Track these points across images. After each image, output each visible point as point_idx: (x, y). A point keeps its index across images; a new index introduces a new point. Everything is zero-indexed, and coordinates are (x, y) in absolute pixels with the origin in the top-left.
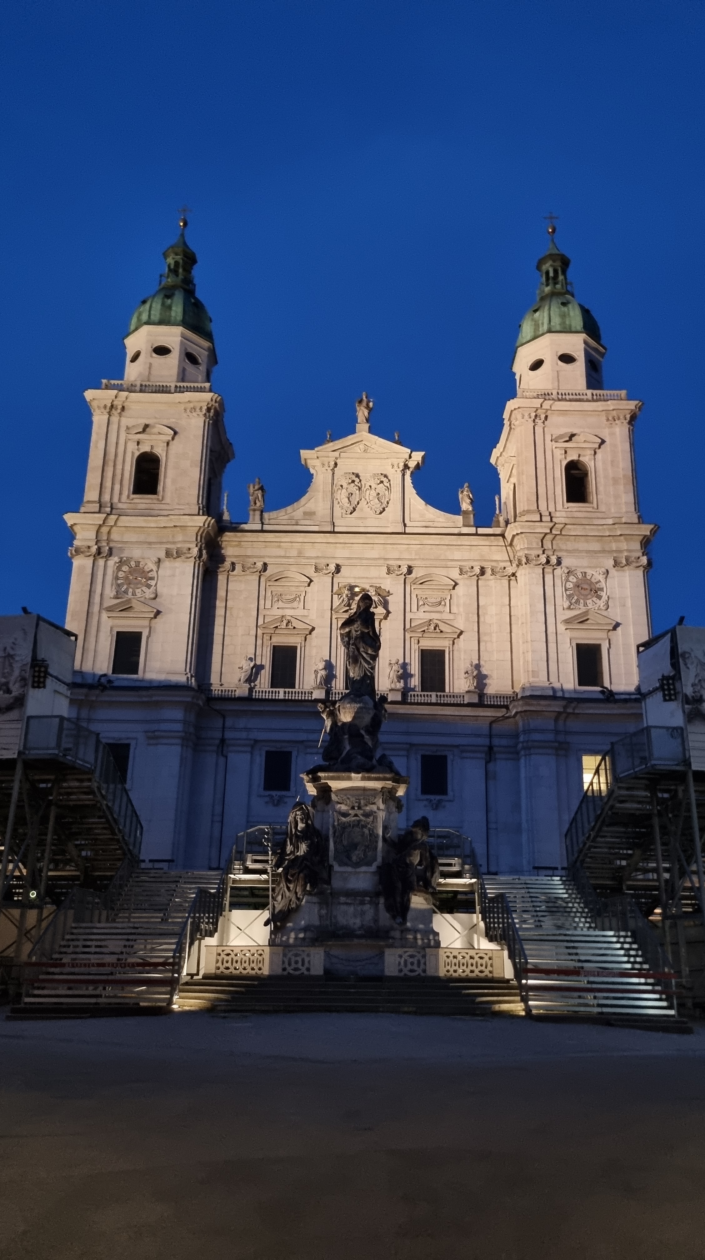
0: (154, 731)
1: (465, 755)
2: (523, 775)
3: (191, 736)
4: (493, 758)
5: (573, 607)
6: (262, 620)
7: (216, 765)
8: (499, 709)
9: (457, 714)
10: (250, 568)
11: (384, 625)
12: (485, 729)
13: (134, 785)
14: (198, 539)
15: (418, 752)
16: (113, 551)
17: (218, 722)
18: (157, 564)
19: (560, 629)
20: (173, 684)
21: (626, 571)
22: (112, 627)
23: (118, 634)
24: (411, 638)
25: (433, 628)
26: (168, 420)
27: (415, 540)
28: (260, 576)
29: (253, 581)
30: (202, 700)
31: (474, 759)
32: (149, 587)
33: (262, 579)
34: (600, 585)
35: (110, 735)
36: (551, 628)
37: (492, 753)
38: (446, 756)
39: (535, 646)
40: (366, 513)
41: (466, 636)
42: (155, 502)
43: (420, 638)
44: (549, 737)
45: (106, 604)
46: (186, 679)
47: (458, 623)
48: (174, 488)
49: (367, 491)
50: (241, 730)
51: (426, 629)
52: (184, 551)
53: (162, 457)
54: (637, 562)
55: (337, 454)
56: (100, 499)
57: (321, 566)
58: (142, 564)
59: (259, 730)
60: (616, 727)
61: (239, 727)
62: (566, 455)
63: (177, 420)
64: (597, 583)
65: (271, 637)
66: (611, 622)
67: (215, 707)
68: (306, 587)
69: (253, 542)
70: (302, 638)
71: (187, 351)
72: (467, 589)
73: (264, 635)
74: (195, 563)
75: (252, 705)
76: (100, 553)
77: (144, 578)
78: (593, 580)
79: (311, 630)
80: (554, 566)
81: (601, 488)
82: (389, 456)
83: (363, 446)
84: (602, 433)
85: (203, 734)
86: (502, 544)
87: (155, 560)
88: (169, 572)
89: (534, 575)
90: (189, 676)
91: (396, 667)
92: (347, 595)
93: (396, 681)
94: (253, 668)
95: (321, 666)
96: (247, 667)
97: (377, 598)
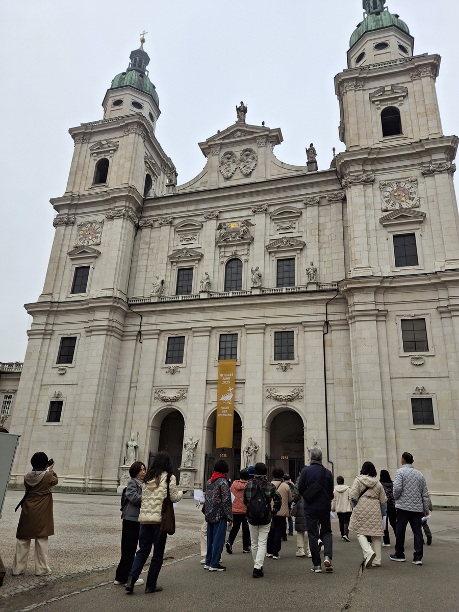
0: (90, 327)
1: (307, 329)
3: (114, 328)
4: (329, 330)
5: (389, 209)
6: (171, 253)
7: (135, 348)
8: (331, 293)
9: (299, 299)
10: (164, 221)
11: (251, 248)
12: (322, 309)
13: (77, 364)
14: (127, 205)
15: (272, 330)
16: (77, 219)
17: (138, 321)
18: (102, 223)
19: (380, 227)
20: (104, 295)
21: (434, 176)
22: (73, 265)
23: (77, 269)
24: (270, 253)
25: (285, 243)
26: (115, 138)
27: (272, 185)
28: (171, 226)
29: (166, 230)
30: (123, 305)
31: (314, 332)
32: (97, 238)
33: (173, 228)
34: (413, 190)
35: (65, 332)
36: (372, 227)
37: (329, 326)
38: (293, 331)
39: (358, 241)
40: (240, 175)
41: (308, 246)
42: (104, 187)
43: (275, 252)
44: (372, 307)
45: (69, 251)
46: (112, 292)
47: (304, 239)
48: (116, 176)
49: (241, 161)
50: (152, 324)
51: (280, 244)
52: (117, 212)
53: (110, 160)
54: (442, 167)
55: (221, 141)
56: (73, 190)
57: (209, 214)
58: (94, 224)
59: (163, 324)
60: (429, 295)
61: (151, 322)
62: (382, 105)
63: (120, 137)
64: (409, 189)
65: (177, 263)
66: (423, 215)
67: (135, 310)
68: (200, 229)
69: (166, 205)
70: (197, 262)
71: (133, 101)
72: (310, 213)
73: (172, 262)
74: (124, 219)
75: (158, 307)
76: (70, 221)
77: (95, 233)
78: (406, 187)
79: (202, 256)
80: (373, 181)
81: (410, 123)
82: (255, 135)
83: (239, 133)
84: (409, 86)
85: (129, 329)
86: (335, 177)
87: (100, 220)
88: (109, 227)
89: (356, 190)
90: (115, 290)
91: (256, 272)
92: (225, 229)
93: (257, 280)
94: (163, 282)
95: (205, 277)
96: (159, 281)
97: (244, 228)
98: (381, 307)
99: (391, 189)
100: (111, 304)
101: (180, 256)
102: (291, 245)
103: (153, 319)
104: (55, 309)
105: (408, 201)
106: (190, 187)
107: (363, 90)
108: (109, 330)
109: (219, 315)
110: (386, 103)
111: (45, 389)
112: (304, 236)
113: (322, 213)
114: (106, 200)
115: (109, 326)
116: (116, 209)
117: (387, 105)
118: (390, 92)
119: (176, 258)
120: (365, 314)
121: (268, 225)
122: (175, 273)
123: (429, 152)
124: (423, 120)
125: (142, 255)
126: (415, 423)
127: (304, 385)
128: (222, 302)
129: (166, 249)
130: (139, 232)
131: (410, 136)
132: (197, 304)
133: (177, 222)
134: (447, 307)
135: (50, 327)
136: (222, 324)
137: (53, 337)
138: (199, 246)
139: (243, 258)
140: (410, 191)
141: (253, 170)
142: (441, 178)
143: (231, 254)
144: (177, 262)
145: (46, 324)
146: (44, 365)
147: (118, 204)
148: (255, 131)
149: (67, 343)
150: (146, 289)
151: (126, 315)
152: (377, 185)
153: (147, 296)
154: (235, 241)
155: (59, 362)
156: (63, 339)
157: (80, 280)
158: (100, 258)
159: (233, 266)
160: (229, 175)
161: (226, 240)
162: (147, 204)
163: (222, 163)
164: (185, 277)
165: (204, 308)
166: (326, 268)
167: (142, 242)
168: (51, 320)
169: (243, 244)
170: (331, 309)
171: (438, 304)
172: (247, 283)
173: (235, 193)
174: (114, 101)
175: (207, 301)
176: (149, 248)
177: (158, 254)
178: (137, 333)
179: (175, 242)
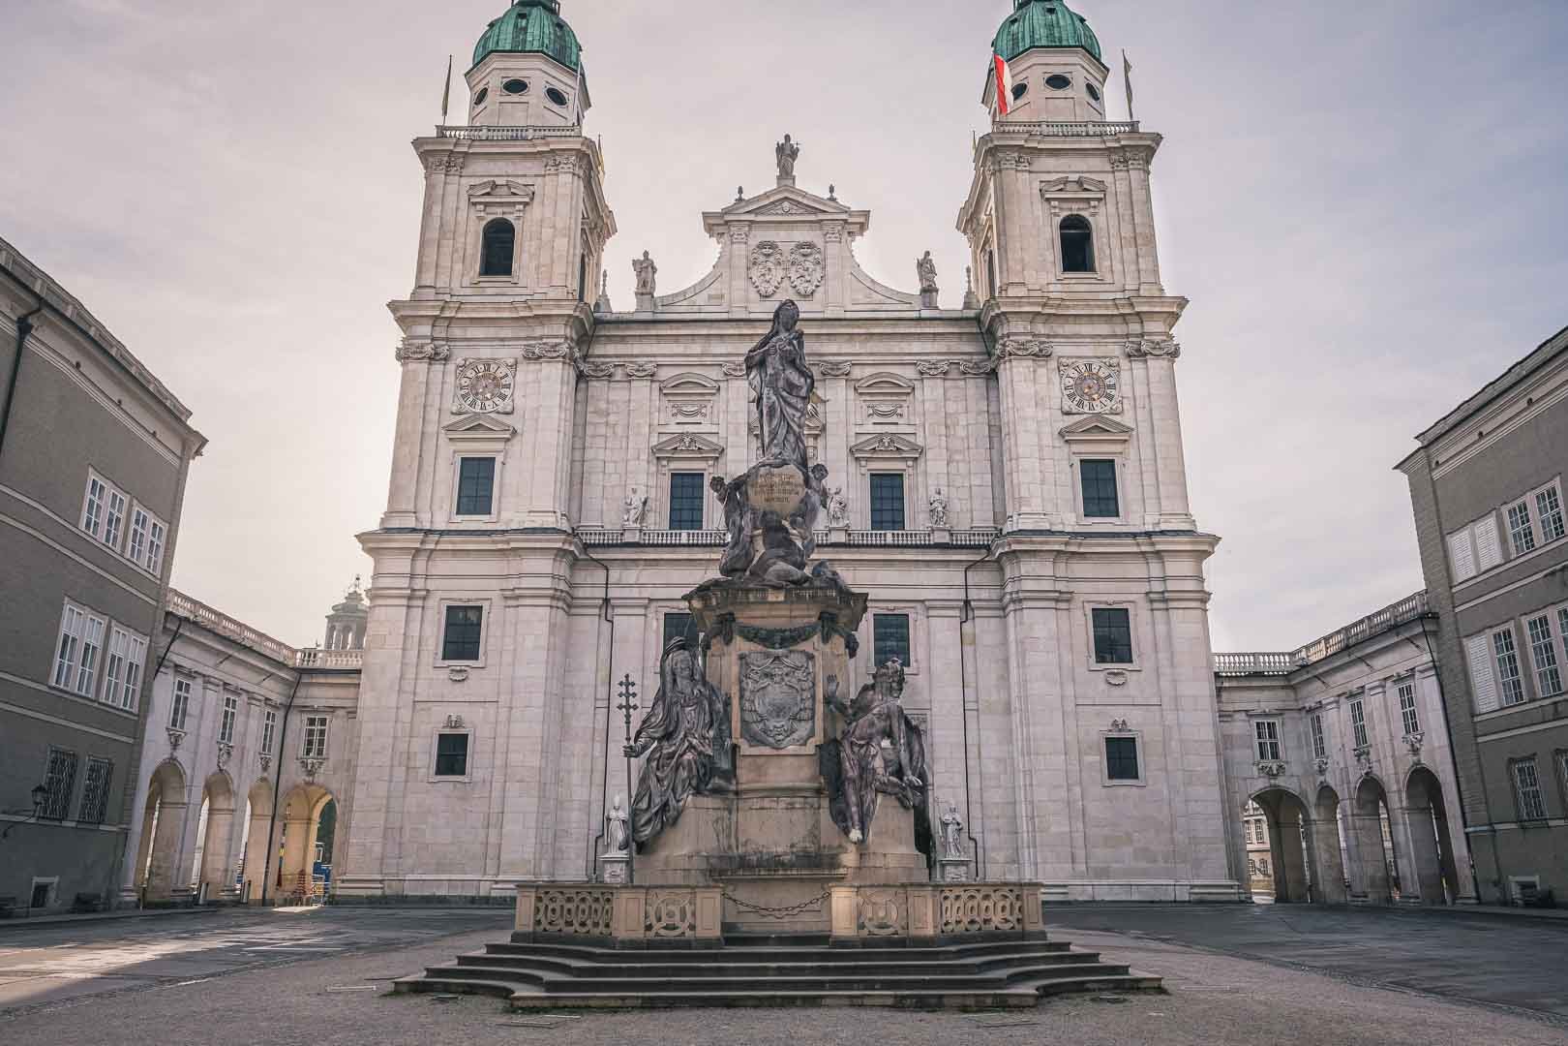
0: (513, 590)
1: (932, 613)
2: (1012, 637)
3: (562, 592)
4: (971, 617)
5: (1074, 411)
6: (654, 441)
7: (599, 632)
8: (976, 551)
9: (921, 557)
10: (638, 370)
11: (820, 444)
12: (958, 577)
13: (489, 662)
15: (869, 610)
16: (456, 351)
17: (599, 576)
18: (513, 366)
19: (1059, 443)
20: (538, 526)
21: (1145, 361)
22: (455, 452)
23: (465, 461)
24: (857, 460)
25: (886, 444)
26: (525, 176)
28: (652, 381)
29: (642, 389)
31: (945, 620)
32: (503, 397)
33: (656, 385)
34: (1111, 381)
35: (455, 595)
36: (1047, 441)
37: (970, 610)
38: (908, 615)
39: (1024, 464)
41: (930, 455)
42: (509, 285)
43: (868, 459)
44: (1046, 585)
45: (444, 421)
46: (551, 518)
47: (920, 442)
48: (533, 265)
50: (630, 586)
51: (876, 445)
52: (548, 348)
53: (517, 225)
54: (1161, 348)
55: (751, 217)
56: (435, 283)
57: (733, 367)
58: (494, 367)
59: (655, 586)
60: (1137, 569)
61: (628, 582)
62: (1061, 209)
63: (536, 176)
64: (1106, 378)
65: (668, 461)
66: (1127, 430)
67: (594, 556)
68: (714, 394)
69: (643, 336)
70: (711, 463)
71: (548, 86)
72: (931, 392)
73: (658, 461)
74: (564, 363)
75: (642, 553)
76: (437, 354)
77: (497, 386)
78: (1101, 374)
79: (723, 451)
80: (1049, 356)
81: (1108, 252)
82: (821, 217)
83: (786, 204)
84: (1108, 179)
85: (580, 593)
86: (975, 330)
87: (511, 361)
88: (530, 376)
89: (1020, 368)
90: (558, 515)
91: (837, 497)
93: (839, 514)
94: (645, 503)
96: (637, 502)
97: (809, 406)
98: (1061, 586)
100: (559, 545)
101: (676, 449)
102: (898, 448)
103: (631, 575)
104: (431, 546)
105: (1103, 399)
106: (685, 303)
107: (1030, 172)
108: (554, 598)
110: (1069, 207)
111: (423, 710)
112: (920, 434)
113: (949, 394)
114: (523, 319)
115: (556, 590)
116: (544, 341)
117: (1071, 209)
118: (1074, 187)
119: (668, 452)
120: (1039, 596)
121: (851, 403)
122: (667, 481)
123: (1141, 317)
124: (1129, 253)
125: (593, 437)
126: (1111, 777)
127: (928, 712)
129: (645, 431)
130: (582, 385)
131: (1107, 279)
133: (664, 374)
134: (1163, 593)
135: (420, 584)
137: (428, 605)
138: (714, 429)
140: (1107, 382)
141: (817, 286)
142: (1156, 367)
144: (669, 459)
145: (413, 577)
146: (414, 661)
147: (548, 331)
148: (822, 207)
149: (461, 617)
150: (605, 510)
151: (575, 563)
152: (1053, 364)
155: (448, 656)
156: (450, 608)
157: (475, 486)
158: (515, 441)
160: (771, 290)
162: (600, 329)
163: (754, 263)
164: (688, 494)
166: (960, 499)
167: (590, 409)
168: (421, 566)
170: (974, 577)
171: (1145, 587)
174: (505, 80)
176: (607, 424)
177: (628, 437)
178: (601, 602)
179: (662, 415)
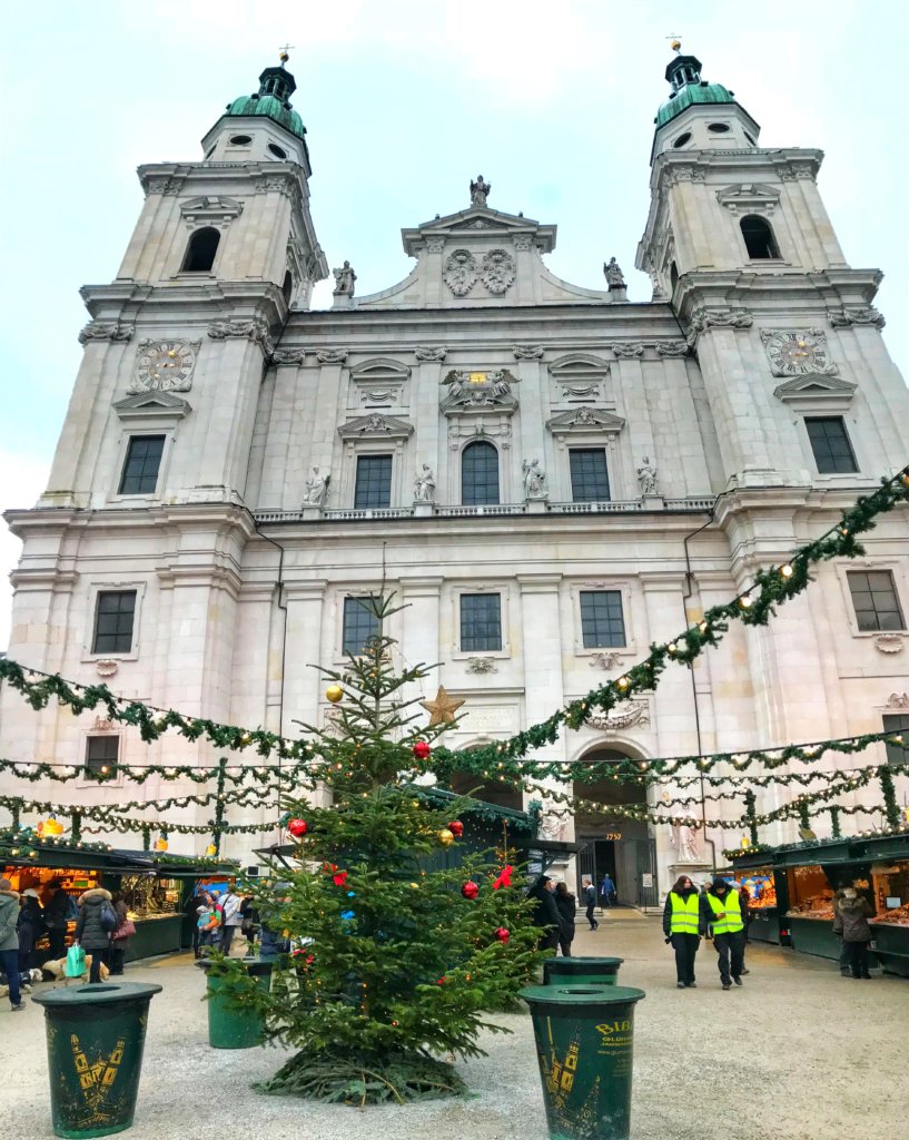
0: (170, 569)
1: (648, 587)
3: (228, 573)
4: (694, 590)
5: (786, 373)
6: (342, 422)
7: (271, 621)
8: (698, 517)
9: (632, 527)
10: (329, 357)
11: (514, 421)
12: (677, 549)
13: (141, 655)
14: (258, 315)
15: (575, 587)
16: (139, 333)
17: (274, 557)
18: (197, 345)
19: (776, 402)
20: (202, 500)
21: (851, 329)
22: (124, 430)
23: (134, 439)
24: (554, 435)
25: (585, 418)
27: (551, 315)
28: (343, 368)
29: (332, 373)
30: (246, 521)
31: (665, 595)
32: (182, 376)
33: (347, 372)
34: (820, 349)
35: (107, 579)
36: (762, 400)
37: (692, 582)
38: (619, 592)
39: (742, 422)
40: (485, 293)
41: (632, 427)
42: (208, 278)
43: (566, 435)
45: (117, 400)
46: (221, 493)
47: (620, 414)
48: (233, 262)
49: (485, 269)
50: (307, 568)
51: (574, 420)
52: (235, 327)
53: (223, 232)
54: (864, 317)
55: (448, 232)
56: (134, 275)
57: (426, 351)
58: (177, 346)
59: (333, 567)
61: (304, 563)
62: (739, 211)
63: (247, 195)
64: (812, 347)
65: (355, 443)
66: (849, 388)
67: (268, 536)
68: (405, 379)
69: (334, 326)
70: (400, 443)
71: (270, 143)
72: (627, 371)
73: (345, 441)
74: (250, 341)
75: (322, 530)
76: (121, 335)
77: (177, 365)
78: (806, 343)
79: (412, 431)
80: (749, 326)
81: (791, 243)
82: (509, 230)
83: (479, 222)
84: (779, 187)
85: (251, 577)
86: (670, 315)
87: (194, 341)
88: (213, 354)
89: (722, 338)
90: (228, 490)
91: (534, 469)
92: (461, 382)
93: (537, 486)
94: (327, 482)
95: (426, 474)
96: (319, 479)
97: (502, 384)
99: (781, 344)
100: (224, 517)
101: (364, 430)
102: (597, 423)
103: (309, 557)
104: (84, 523)
105: (814, 365)
106: (383, 301)
107: (705, 184)
108: (217, 576)
109: (458, 553)
110: (746, 208)
112: (620, 409)
113: (648, 374)
114: (214, 303)
115: (218, 567)
116: (232, 321)
117: (749, 211)
118: (748, 194)
119: (355, 433)
121: (546, 383)
122: (353, 463)
123: (836, 290)
124: (813, 242)
125: (278, 422)
128: (467, 526)
129: (332, 414)
130: (270, 375)
131: (795, 263)
132: (413, 527)
133: (356, 361)
135: (68, 566)
136: (465, 572)
137: (77, 590)
138: (404, 411)
139: (498, 442)
140: (815, 350)
141: (509, 286)
142: (863, 334)
143: (473, 432)
144: (357, 441)
145: (60, 558)
146: (60, 655)
147: (237, 312)
148: (511, 223)
149: (113, 603)
150: (285, 493)
151: (246, 545)
152: (755, 334)
153: (288, 507)
154: (482, 407)
155: (96, 649)
156: (101, 593)
157: (142, 463)
158: (190, 418)
159: (480, 457)
160: (464, 289)
161: (461, 403)
162: (291, 321)
163: (449, 269)
164: (374, 473)
165: (426, 536)
167: (276, 395)
168: (71, 547)
169: (498, 415)
170: (695, 549)
172: (511, 492)
173: (479, 320)
174: (232, 137)
175: (435, 523)
176: (293, 409)
177: (314, 422)
178: (273, 585)
179: (351, 400)
